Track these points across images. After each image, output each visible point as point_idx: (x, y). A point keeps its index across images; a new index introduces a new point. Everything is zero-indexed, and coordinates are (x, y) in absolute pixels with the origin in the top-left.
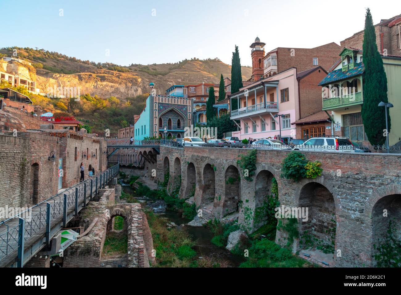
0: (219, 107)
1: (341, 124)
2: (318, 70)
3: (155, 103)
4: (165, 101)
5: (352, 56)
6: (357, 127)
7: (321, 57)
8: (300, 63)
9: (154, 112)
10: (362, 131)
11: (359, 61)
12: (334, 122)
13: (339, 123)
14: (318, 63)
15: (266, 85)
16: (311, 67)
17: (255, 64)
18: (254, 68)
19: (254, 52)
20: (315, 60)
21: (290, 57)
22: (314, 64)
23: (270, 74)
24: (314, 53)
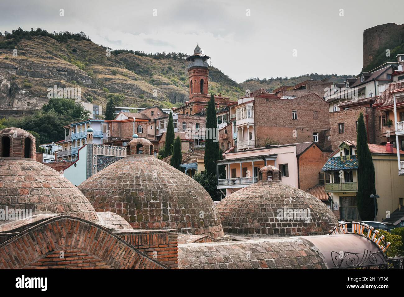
0: (187, 167)
1: (339, 205)
2: (313, 146)
3: (95, 155)
4: (106, 153)
5: (349, 149)
6: (352, 208)
7: (301, 109)
8: (279, 117)
9: (93, 168)
10: (356, 212)
11: (354, 154)
12: (333, 203)
13: (337, 203)
14: (298, 117)
15: (267, 159)
16: (290, 122)
17: (195, 87)
18: (193, 92)
19: (194, 69)
20: (295, 113)
21: (268, 109)
22: (294, 118)
23: (245, 128)
24: (293, 105)
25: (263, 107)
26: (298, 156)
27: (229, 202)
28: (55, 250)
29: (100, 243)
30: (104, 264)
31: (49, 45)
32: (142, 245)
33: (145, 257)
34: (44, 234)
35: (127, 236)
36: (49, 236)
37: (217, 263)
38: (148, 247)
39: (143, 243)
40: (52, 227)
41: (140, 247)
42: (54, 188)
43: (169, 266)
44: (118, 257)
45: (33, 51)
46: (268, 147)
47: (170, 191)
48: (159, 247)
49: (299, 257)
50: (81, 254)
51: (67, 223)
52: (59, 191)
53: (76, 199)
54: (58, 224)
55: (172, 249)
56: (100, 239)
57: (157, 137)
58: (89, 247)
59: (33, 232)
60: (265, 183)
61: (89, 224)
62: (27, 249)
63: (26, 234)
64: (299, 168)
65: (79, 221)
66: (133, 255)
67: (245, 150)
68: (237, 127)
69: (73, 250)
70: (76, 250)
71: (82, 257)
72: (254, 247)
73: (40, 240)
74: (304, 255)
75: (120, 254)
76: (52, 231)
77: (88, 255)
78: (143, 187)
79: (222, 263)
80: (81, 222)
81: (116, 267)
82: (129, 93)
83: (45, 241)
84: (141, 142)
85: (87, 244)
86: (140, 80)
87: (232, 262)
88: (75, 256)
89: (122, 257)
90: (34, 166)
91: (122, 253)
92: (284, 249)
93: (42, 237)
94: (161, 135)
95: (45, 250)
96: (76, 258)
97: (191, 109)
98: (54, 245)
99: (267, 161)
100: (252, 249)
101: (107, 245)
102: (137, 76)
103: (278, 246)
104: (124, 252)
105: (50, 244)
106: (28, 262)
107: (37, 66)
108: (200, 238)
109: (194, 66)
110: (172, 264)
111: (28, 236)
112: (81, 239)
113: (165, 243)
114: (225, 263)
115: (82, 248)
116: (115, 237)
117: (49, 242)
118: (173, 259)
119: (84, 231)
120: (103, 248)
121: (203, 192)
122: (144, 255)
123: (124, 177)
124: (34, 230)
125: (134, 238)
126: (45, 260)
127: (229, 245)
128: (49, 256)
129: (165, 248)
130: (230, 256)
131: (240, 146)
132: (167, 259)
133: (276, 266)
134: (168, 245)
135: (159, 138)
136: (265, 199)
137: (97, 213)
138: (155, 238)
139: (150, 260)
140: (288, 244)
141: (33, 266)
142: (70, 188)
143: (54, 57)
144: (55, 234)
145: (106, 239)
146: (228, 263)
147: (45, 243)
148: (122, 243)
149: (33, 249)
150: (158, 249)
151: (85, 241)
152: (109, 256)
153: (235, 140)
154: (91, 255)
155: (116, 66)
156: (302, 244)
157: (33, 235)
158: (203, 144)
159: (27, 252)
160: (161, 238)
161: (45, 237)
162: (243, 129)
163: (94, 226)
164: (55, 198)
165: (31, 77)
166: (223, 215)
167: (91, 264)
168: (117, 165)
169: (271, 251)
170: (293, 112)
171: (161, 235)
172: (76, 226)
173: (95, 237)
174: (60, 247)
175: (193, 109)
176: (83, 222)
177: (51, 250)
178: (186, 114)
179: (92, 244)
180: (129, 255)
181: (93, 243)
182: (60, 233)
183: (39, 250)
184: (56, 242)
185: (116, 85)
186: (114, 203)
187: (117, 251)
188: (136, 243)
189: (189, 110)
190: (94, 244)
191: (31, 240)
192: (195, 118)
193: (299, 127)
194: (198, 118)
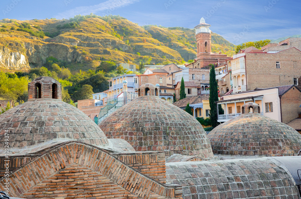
0: (195, 106)
2: (293, 88)
3: (129, 100)
7: (283, 60)
8: (265, 67)
14: (281, 66)
15: (255, 99)
16: (274, 70)
17: (201, 48)
18: (200, 51)
19: (200, 34)
20: (278, 64)
21: (256, 61)
22: (277, 67)
23: (239, 76)
24: (277, 57)
25: (252, 60)
26: (280, 96)
27: (218, 130)
28: (66, 167)
29: (101, 162)
30: (105, 178)
31: (98, 24)
32: (136, 163)
33: (138, 173)
34: (57, 155)
35: (124, 157)
36: (61, 156)
37: (199, 178)
38: (141, 165)
39: (137, 162)
40: (64, 150)
41: (135, 165)
42: (72, 120)
43: (158, 180)
44: (116, 172)
45: (88, 29)
46: (256, 90)
47: (169, 123)
48: (150, 165)
49: (269, 174)
50: (86, 170)
51: (75, 147)
52: (76, 122)
53: (89, 129)
54: (68, 147)
55: (161, 167)
56: (101, 159)
57: (174, 85)
58: (92, 165)
59: (49, 154)
60: (247, 115)
61: (92, 147)
62: (45, 166)
63: (44, 155)
64: (282, 105)
65: (85, 145)
66: (128, 171)
67: (239, 93)
68: (232, 76)
69: (80, 167)
70: (82, 167)
71: (87, 172)
72: (230, 165)
73: (55, 160)
74: (273, 172)
75: (117, 170)
76: (63, 152)
77: (92, 171)
78: (149, 119)
79: (203, 178)
80: (86, 145)
81: (114, 180)
82: (154, 55)
83: (59, 161)
84: (148, 86)
85: (91, 162)
86: (162, 45)
87: (211, 177)
88: (82, 172)
89: (119, 173)
90: (59, 104)
91: (119, 170)
92: (256, 167)
93: (56, 157)
94: (176, 84)
95: (59, 168)
96: (83, 173)
97: (199, 64)
98: (65, 163)
99: (255, 100)
100: (229, 167)
101: (107, 163)
102: (160, 43)
103: (251, 165)
104: (121, 169)
105: (62, 163)
106: (46, 176)
107: (90, 39)
108: (191, 158)
109: (200, 33)
110: (161, 178)
111: (45, 157)
112: (86, 158)
113: (155, 161)
114: (205, 178)
115: (87, 166)
116: (113, 157)
117: (62, 161)
118: (161, 174)
119: (89, 152)
120: (104, 166)
121: (196, 123)
122: (137, 171)
123: (134, 113)
124: (50, 152)
125: (130, 158)
126: (59, 175)
127: (210, 164)
128: (62, 172)
129: (155, 166)
130: (210, 172)
131: (235, 90)
132: (157, 174)
133: (248, 180)
134: (157, 163)
135: (175, 86)
136: (246, 128)
137: (108, 139)
138: (147, 158)
139: (142, 175)
140: (260, 163)
141: (50, 180)
142: (85, 120)
143: (102, 32)
144: (66, 155)
145: (106, 159)
146: (208, 178)
147: (59, 162)
148: (119, 162)
149: (50, 167)
150: (150, 166)
151: (89, 160)
152: (109, 171)
153: (232, 86)
154: (94, 171)
155: (145, 36)
156: (272, 163)
157: (50, 156)
158: (207, 90)
159: (45, 169)
160: (152, 158)
161: (58, 157)
162: (237, 77)
163: (96, 149)
164: (72, 128)
165: (87, 47)
166: (213, 141)
167: (95, 178)
168: (130, 104)
169: (245, 168)
170: (277, 62)
171: (152, 156)
172: (82, 149)
173: (97, 157)
174: (70, 165)
175: (200, 64)
176: (87, 146)
177: (63, 167)
178: (195, 68)
179: (95, 163)
180: (125, 172)
181: (96, 161)
182: (69, 154)
183: (54, 167)
184: (67, 161)
185: (145, 50)
186: (127, 132)
187: (114, 169)
188: (131, 162)
189: (197, 65)
190: (97, 163)
191: (48, 159)
192: (201, 70)
193: (282, 74)
194: (203, 71)
